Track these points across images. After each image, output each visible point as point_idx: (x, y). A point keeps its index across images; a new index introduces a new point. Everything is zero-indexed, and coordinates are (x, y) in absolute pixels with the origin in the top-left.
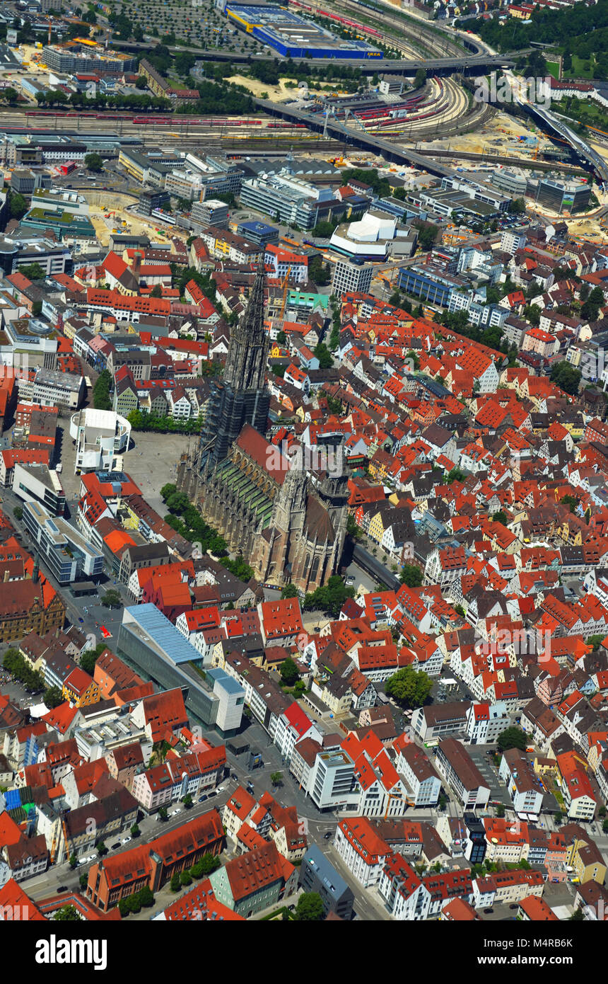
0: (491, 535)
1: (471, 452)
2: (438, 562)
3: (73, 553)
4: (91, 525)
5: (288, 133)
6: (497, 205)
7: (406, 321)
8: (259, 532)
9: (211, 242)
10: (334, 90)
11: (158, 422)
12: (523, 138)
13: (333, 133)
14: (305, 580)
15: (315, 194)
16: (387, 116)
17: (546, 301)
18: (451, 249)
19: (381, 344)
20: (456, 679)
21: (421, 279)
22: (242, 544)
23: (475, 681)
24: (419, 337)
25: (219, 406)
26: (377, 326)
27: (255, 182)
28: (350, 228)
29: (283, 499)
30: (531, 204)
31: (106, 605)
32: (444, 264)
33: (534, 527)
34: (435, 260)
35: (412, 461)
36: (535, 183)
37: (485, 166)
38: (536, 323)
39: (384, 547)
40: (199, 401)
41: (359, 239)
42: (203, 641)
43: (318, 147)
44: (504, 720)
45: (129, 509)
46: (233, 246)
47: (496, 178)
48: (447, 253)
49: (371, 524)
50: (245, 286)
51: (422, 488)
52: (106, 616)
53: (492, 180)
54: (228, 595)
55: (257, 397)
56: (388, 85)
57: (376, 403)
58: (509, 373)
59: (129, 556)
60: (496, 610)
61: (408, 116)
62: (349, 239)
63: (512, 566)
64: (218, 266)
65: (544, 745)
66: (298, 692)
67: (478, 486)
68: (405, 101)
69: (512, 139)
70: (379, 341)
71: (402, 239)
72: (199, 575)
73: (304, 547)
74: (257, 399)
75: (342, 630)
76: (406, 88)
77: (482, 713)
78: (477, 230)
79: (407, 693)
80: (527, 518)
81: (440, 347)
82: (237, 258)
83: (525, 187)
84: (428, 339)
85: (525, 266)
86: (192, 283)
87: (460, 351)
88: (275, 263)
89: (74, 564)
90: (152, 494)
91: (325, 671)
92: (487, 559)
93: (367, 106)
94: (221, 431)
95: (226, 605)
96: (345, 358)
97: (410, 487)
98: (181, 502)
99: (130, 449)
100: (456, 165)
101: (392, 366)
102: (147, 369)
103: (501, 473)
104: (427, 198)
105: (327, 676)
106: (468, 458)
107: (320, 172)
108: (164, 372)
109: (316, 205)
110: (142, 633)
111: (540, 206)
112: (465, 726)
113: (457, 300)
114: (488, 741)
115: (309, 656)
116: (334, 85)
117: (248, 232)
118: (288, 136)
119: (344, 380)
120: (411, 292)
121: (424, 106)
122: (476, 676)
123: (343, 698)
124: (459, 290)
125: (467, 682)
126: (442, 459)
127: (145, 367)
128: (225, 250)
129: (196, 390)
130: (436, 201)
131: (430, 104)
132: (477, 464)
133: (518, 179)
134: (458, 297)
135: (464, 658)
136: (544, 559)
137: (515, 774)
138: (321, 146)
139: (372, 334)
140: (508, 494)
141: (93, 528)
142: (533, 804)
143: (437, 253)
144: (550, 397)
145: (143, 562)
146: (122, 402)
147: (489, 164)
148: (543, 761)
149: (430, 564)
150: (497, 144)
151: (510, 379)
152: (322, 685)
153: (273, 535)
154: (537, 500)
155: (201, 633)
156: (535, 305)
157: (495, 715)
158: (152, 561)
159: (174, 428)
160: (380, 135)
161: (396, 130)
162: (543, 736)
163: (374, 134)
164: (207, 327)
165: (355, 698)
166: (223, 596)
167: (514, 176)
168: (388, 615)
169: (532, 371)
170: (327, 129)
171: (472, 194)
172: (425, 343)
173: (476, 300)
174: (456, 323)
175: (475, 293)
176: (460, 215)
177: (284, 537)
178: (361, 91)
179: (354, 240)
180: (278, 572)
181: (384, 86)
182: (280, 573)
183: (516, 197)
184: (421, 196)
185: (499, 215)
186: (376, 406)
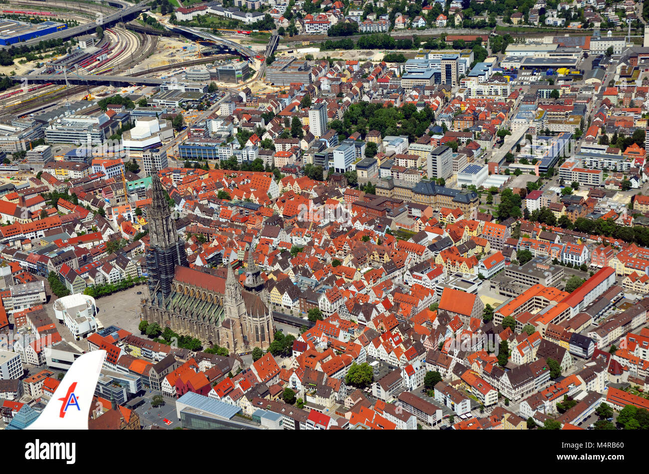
0: (340, 275)
1: (297, 233)
2: (327, 300)
3: (120, 384)
4: (114, 364)
5: (44, 91)
6: (201, 91)
7: (204, 175)
8: (220, 325)
9: (53, 172)
10: (52, 56)
11: (104, 290)
12: (185, 48)
13: (73, 82)
14: (259, 342)
15: (97, 121)
16: (96, 61)
17: (271, 134)
18: (201, 124)
19: (200, 193)
20: (377, 360)
21: (194, 148)
22: (210, 337)
23: (389, 357)
24: (218, 181)
25: (154, 262)
26: (190, 184)
27: (54, 127)
28: (132, 134)
29: (229, 299)
30: (220, 84)
31: (155, 406)
32: (202, 134)
33: (359, 261)
34: (195, 134)
35: (267, 251)
36: (214, 70)
37: (175, 71)
38: (274, 149)
39: (285, 306)
40: (122, 267)
41: (140, 138)
42: (232, 400)
43: (69, 93)
44: (422, 370)
45: (129, 345)
46: (70, 169)
47: (189, 76)
48: (199, 127)
49: (271, 295)
50: (93, 190)
51: (284, 265)
52: (160, 413)
53: (186, 77)
54: (225, 369)
55: (177, 247)
56: (85, 43)
57: (223, 227)
58: (283, 182)
59: (155, 371)
60: (374, 314)
61: (108, 57)
62: (134, 140)
63: (363, 287)
64: (69, 184)
65: (447, 374)
66: (301, 406)
67: (313, 251)
68: (100, 49)
69: (178, 51)
70: (198, 192)
71: (165, 129)
72: (200, 365)
73: (252, 323)
74: (178, 249)
75: (304, 359)
76: (95, 41)
77: (410, 370)
78: (200, 108)
79: (362, 378)
80: (353, 257)
81: (233, 182)
82: (76, 176)
83: (209, 75)
84: (224, 180)
85: (245, 119)
86: (61, 200)
87: (246, 180)
88: (103, 169)
89: (124, 390)
90: (135, 331)
91: (310, 386)
92: (347, 288)
93: (80, 59)
94: (163, 276)
95: (227, 375)
96: (184, 209)
97: (277, 266)
98: (156, 329)
99: (98, 312)
100: (159, 76)
101: (214, 203)
102: (76, 261)
103: (320, 238)
104: (158, 101)
105: (313, 388)
106: (296, 237)
107: (85, 107)
108: (85, 259)
109: (101, 127)
110: (196, 411)
111: (223, 83)
112: (403, 382)
113: (223, 152)
114: (418, 386)
115: (294, 383)
116: (51, 53)
117: (73, 157)
118: (45, 93)
119: (193, 222)
120: (191, 157)
121: (113, 48)
122: (389, 353)
123: (331, 396)
124: (221, 146)
125: (384, 359)
126: (281, 244)
127: (73, 260)
128: (63, 174)
129: (115, 261)
130: (165, 101)
131: (116, 46)
132: (303, 239)
133: (202, 72)
134: (223, 150)
135: (377, 347)
136: (377, 276)
137: (448, 395)
138: (71, 92)
139: (190, 190)
140: (331, 249)
141: (117, 366)
142: (466, 407)
143: (194, 129)
144: (314, 187)
145: (164, 372)
146: (75, 286)
147: (177, 69)
148: (455, 383)
149: (322, 304)
150: (172, 56)
151: (285, 185)
152: (313, 395)
153: (231, 323)
154: (350, 245)
155: (228, 396)
156: (266, 139)
157: (417, 369)
158: (168, 368)
159: (116, 289)
160: (101, 74)
161: (108, 67)
162: (445, 370)
163: (97, 74)
164: (89, 223)
165: (336, 394)
166: (223, 370)
167: (200, 71)
168: (319, 341)
169: (294, 176)
170: (68, 80)
171: (183, 89)
172: (223, 183)
173: (234, 148)
174: (231, 165)
175: (232, 144)
176: (184, 104)
177: (237, 322)
178: (70, 51)
179: (138, 140)
180: (241, 344)
181: (82, 44)
182: (243, 344)
183: (209, 82)
184: (154, 100)
185: (205, 96)
186: (224, 229)
